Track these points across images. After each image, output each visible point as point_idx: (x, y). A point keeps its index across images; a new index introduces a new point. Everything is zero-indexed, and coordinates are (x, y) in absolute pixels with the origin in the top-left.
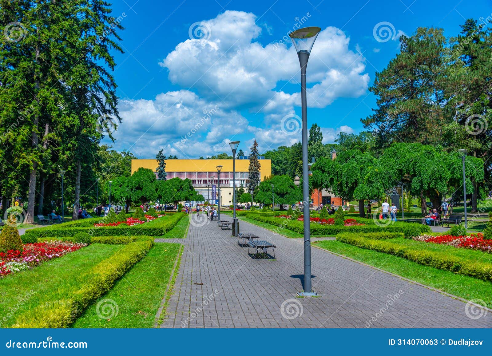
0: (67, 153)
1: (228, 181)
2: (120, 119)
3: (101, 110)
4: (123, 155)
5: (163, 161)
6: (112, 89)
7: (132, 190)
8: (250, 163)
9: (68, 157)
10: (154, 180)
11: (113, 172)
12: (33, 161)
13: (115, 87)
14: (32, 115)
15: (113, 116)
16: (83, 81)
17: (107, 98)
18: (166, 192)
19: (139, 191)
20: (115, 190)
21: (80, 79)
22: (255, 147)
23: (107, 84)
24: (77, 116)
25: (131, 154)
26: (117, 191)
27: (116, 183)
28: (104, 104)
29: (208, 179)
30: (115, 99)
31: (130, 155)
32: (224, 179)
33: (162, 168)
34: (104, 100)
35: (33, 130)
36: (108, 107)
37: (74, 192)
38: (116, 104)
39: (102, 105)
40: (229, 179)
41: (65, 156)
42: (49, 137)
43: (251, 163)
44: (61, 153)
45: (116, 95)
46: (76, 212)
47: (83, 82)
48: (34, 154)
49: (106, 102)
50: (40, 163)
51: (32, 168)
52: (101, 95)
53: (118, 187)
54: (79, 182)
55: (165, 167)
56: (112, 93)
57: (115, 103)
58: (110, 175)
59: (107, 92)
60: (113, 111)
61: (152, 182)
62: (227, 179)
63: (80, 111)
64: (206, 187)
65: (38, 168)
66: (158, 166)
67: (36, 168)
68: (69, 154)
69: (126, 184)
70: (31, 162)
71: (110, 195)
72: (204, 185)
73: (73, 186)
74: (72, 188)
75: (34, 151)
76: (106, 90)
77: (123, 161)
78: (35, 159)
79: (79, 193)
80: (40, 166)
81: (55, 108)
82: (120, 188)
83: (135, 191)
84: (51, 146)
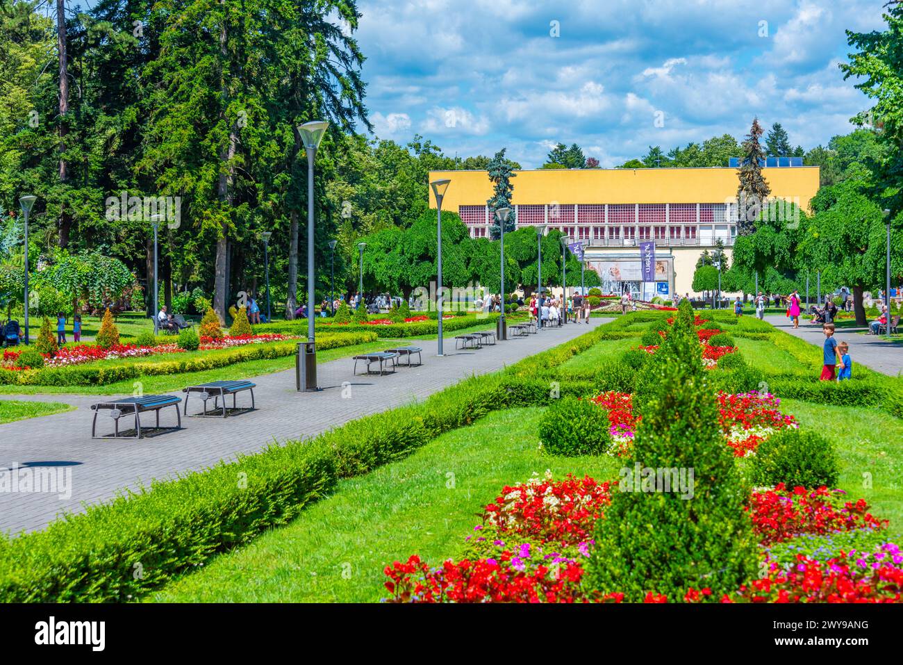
0: (273, 196)
1: (694, 229)
2: (370, 126)
3: (333, 111)
4: (412, 153)
5: (506, 180)
6: (355, 66)
7: (411, 261)
8: (739, 183)
9: (274, 204)
10: (461, 238)
11: (379, 208)
12: (221, 222)
13: (360, 62)
14: (219, 145)
15: (357, 120)
16: (297, 59)
17: (345, 87)
18: (489, 266)
19: (427, 264)
20: (377, 260)
21: (294, 56)
22: (755, 139)
23: (344, 59)
24: (289, 127)
25: (435, 148)
26: (380, 263)
27: (378, 244)
28: (338, 97)
29: (637, 224)
30: (359, 86)
31: (432, 151)
32: (683, 225)
33: (502, 199)
34: (339, 89)
35: (221, 171)
36: (346, 103)
37: (286, 268)
38: (361, 96)
39: (335, 99)
40: (697, 223)
41: (269, 204)
42: (237, 162)
43: (743, 182)
44: (260, 196)
45: (362, 79)
46: (291, 310)
47: (299, 62)
48: (224, 210)
49: (343, 96)
50: (232, 225)
51: (221, 235)
52: (333, 80)
53: (382, 254)
54: (296, 252)
55: (510, 197)
56: (353, 75)
57: (360, 94)
58: (374, 215)
59: (345, 75)
60: (356, 111)
61: (457, 242)
62: (691, 224)
63: (294, 115)
64: (634, 247)
65: (229, 234)
66: (492, 193)
67: (225, 233)
68: (277, 198)
69: (399, 248)
70: (219, 224)
71: (363, 273)
72: (627, 242)
73: (284, 258)
74: (282, 261)
75: (224, 206)
76: (342, 69)
77: (413, 169)
78: (225, 220)
79: (296, 273)
80: (232, 232)
81: (254, 132)
82: (387, 256)
83: (417, 264)
84: (241, 177)
